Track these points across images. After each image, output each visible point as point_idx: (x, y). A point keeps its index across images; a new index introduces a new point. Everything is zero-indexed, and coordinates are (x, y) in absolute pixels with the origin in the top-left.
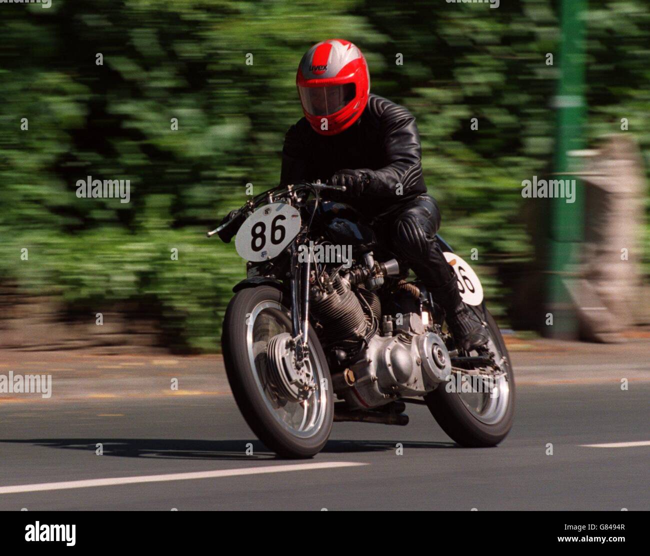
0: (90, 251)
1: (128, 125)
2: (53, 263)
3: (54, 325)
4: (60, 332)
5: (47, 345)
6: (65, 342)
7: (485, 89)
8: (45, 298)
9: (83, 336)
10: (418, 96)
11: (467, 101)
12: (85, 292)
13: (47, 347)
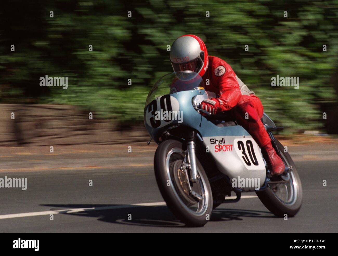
0: (130, 98)
1: (147, 38)
2: (113, 104)
3: (113, 132)
4: (116, 136)
5: (112, 142)
6: (120, 140)
7: (314, 22)
8: (109, 120)
9: (127, 138)
10: (281, 25)
11: (305, 28)
12: (128, 117)
13: (111, 143)
